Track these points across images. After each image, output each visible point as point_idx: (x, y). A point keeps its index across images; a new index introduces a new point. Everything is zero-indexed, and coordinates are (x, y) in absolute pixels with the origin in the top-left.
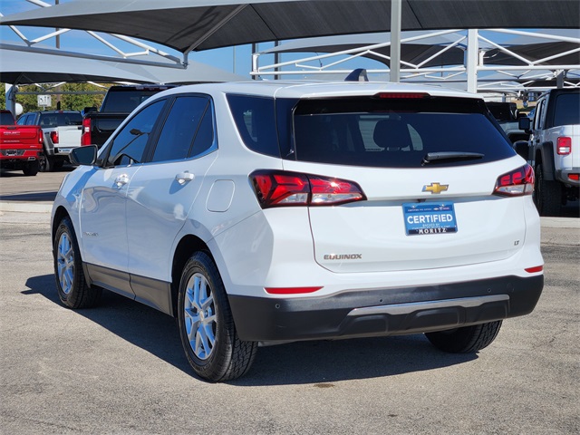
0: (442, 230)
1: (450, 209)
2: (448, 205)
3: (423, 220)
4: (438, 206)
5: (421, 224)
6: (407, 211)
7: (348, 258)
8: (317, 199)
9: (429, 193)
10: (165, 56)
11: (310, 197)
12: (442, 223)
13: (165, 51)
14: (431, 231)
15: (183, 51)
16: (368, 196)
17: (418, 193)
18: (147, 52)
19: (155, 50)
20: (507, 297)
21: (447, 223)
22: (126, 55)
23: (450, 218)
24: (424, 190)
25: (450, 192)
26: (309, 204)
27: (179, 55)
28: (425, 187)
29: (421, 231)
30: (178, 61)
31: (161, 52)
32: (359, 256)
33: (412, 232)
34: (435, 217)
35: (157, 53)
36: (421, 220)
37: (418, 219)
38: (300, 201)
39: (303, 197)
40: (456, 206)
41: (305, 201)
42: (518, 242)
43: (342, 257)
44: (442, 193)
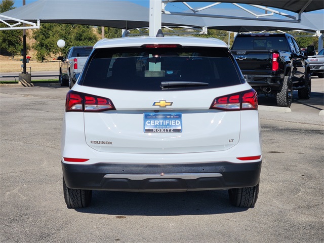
0: (170, 131)
1: (179, 117)
2: (178, 114)
3: (158, 123)
4: (170, 115)
5: (155, 126)
6: (146, 117)
7: (104, 144)
8: (88, 107)
9: (158, 107)
10: (285, 16)
11: (84, 107)
12: (171, 126)
13: (284, 13)
14: (162, 131)
15: (298, 12)
16: (116, 107)
17: (150, 106)
18: (273, 14)
19: (278, 12)
20: (220, 175)
21: (175, 126)
22: (258, 16)
23: (178, 123)
25: (174, 107)
26: (83, 110)
27: (296, 15)
28: (155, 103)
29: (154, 130)
30: (294, 18)
31: (282, 13)
32: (111, 143)
33: (148, 131)
34: (167, 122)
35: (280, 14)
36: (156, 123)
38: (79, 108)
39: (79, 106)
40: (184, 116)
41: (82, 109)
42: (232, 140)
43: (101, 143)
44: (167, 107)
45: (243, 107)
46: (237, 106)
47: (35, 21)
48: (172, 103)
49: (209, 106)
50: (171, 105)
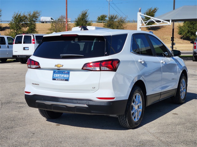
0: (63, 80)
1: (68, 73)
2: (68, 72)
3: (59, 76)
4: (65, 72)
5: (57, 77)
6: (54, 72)
11: (30, 66)
12: (65, 78)
14: (60, 80)
16: (41, 67)
17: (53, 67)
21: (66, 78)
23: (68, 76)
24: (55, 66)
26: (30, 68)
29: (57, 79)
33: (54, 79)
34: (62, 75)
37: (57, 75)
40: (71, 73)
42: (95, 88)
43: (35, 84)
44: (61, 67)
45: (102, 70)
46: (98, 69)
47: (169, 21)
48: (63, 66)
49: (81, 68)
50: (62, 66)
